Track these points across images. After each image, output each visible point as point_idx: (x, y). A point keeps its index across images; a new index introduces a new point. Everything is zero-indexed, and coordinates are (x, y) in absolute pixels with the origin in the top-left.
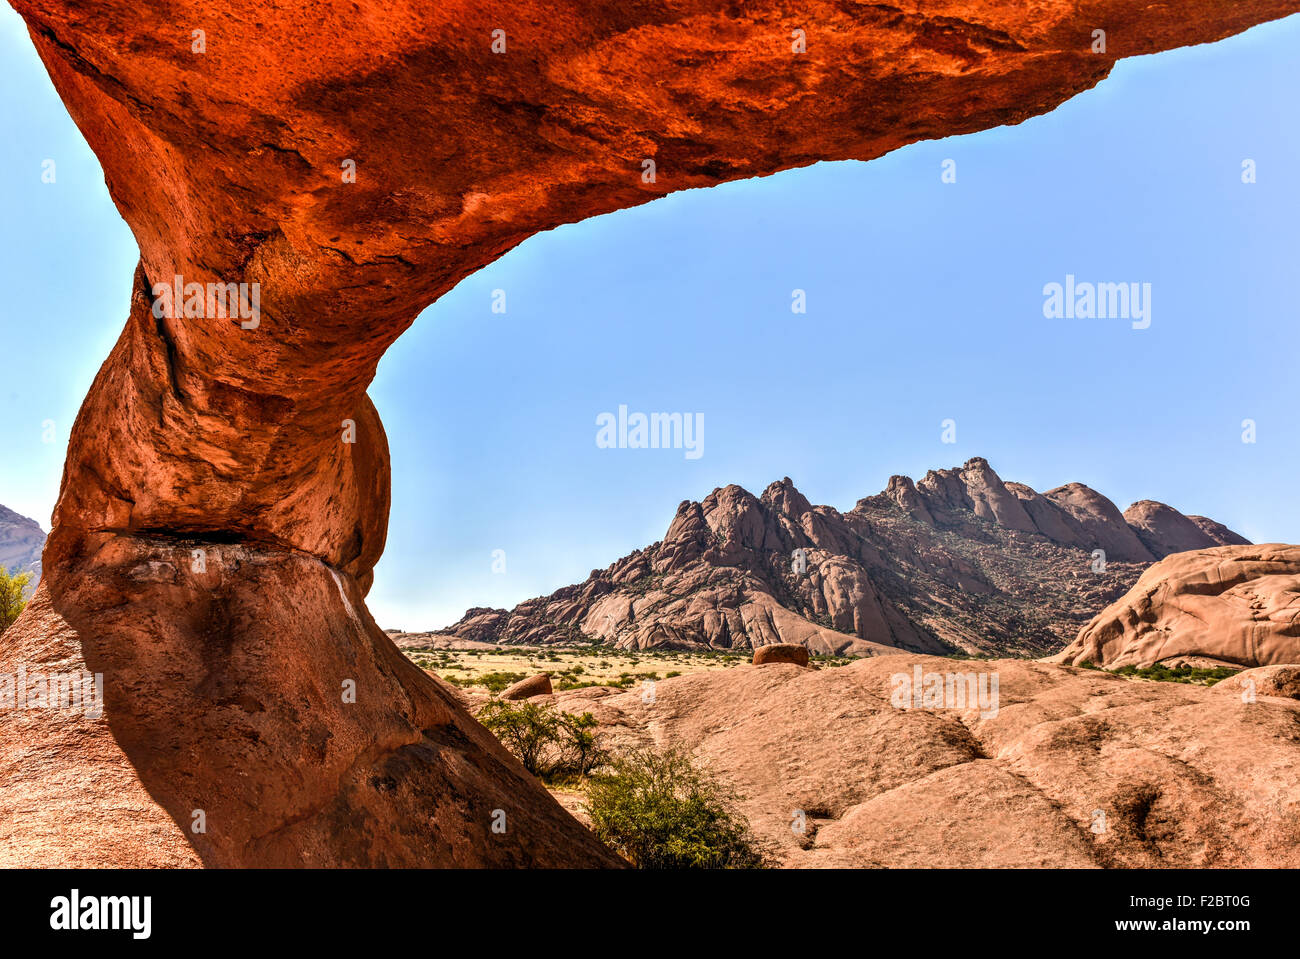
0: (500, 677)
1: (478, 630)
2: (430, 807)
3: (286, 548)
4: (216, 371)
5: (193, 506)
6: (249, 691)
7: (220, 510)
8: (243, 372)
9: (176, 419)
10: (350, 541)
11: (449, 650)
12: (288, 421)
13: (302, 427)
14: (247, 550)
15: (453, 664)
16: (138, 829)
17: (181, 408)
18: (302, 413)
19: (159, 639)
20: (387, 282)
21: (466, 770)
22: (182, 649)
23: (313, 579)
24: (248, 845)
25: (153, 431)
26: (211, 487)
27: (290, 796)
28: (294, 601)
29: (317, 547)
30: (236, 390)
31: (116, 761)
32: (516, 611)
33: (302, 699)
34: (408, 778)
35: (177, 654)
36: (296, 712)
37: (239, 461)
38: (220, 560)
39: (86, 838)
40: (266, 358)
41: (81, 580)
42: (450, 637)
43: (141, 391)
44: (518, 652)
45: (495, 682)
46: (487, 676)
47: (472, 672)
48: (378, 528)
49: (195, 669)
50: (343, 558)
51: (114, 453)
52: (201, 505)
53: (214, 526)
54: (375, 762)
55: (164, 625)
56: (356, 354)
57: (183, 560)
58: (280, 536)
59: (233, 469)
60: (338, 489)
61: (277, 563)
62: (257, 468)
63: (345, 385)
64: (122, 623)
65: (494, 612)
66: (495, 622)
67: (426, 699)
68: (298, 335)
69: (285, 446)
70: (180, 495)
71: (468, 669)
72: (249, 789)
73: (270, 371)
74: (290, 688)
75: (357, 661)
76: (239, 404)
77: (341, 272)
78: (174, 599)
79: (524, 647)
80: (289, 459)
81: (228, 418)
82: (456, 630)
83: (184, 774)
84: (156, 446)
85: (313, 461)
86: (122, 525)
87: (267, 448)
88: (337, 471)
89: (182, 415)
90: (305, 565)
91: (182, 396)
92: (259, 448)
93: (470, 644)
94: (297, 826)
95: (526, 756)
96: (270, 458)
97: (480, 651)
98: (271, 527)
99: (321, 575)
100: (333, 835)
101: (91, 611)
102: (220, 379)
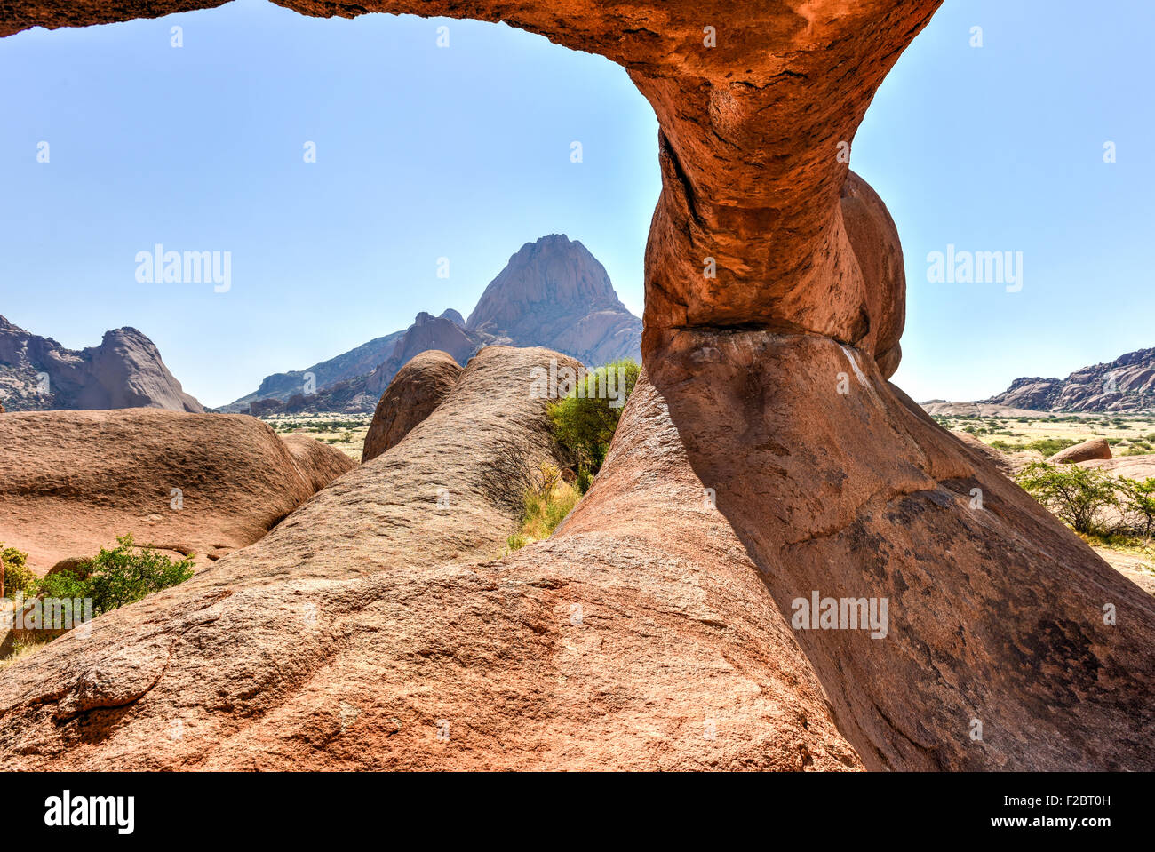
0: (1054, 443)
1: (1027, 398)
2: (946, 541)
3: (801, 331)
4: (717, 197)
5: (724, 304)
6: (778, 440)
7: (744, 305)
8: (733, 193)
9: (700, 240)
10: (858, 321)
11: (996, 418)
12: (779, 226)
13: (790, 230)
14: (771, 335)
15: (1002, 431)
16: (704, 525)
17: (701, 231)
18: (789, 218)
19: (714, 402)
20: (791, 95)
21: (984, 516)
22: (729, 410)
23: (825, 355)
24: (783, 548)
25: (688, 251)
26: (734, 288)
27: (813, 517)
28: (810, 373)
29: (826, 329)
30: (735, 209)
31: (693, 482)
32: (1071, 379)
33: (820, 448)
34: (923, 517)
35: (727, 413)
36: (815, 458)
37: (749, 266)
38: (751, 344)
39: (672, 525)
40: (745, 179)
41: (663, 363)
42: (997, 406)
43: (675, 223)
44: (1076, 419)
45: (1048, 447)
46: (1040, 442)
47: (1022, 438)
48: (895, 308)
49: (740, 424)
50: (854, 336)
51: (669, 272)
52: (729, 303)
53: (744, 318)
54: (891, 500)
55: (716, 392)
56: (813, 159)
57: (725, 345)
58: (793, 322)
59: (747, 272)
60: (838, 277)
61: (794, 343)
62: (764, 269)
63: (817, 188)
64: (690, 391)
65: (1044, 381)
66: (1045, 392)
67: (943, 454)
68: (759, 156)
69: (780, 248)
70: (715, 297)
71: (1017, 435)
72: (782, 510)
73: (750, 189)
74: (810, 439)
75: (870, 420)
76: (740, 220)
77: (750, 98)
78: (721, 374)
79: (1083, 415)
80: (786, 259)
81: (734, 232)
82: (1003, 400)
83: (735, 495)
84: (691, 261)
85: (807, 257)
86: (682, 323)
87: (767, 252)
88: (833, 263)
89: (703, 236)
90: (818, 344)
91: (700, 222)
92: (761, 251)
93: (1020, 413)
94: (821, 540)
95: (1077, 516)
96: (772, 259)
97: (1031, 418)
98: (784, 315)
99: (832, 351)
100: (852, 550)
101: (670, 384)
102: (720, 203)
